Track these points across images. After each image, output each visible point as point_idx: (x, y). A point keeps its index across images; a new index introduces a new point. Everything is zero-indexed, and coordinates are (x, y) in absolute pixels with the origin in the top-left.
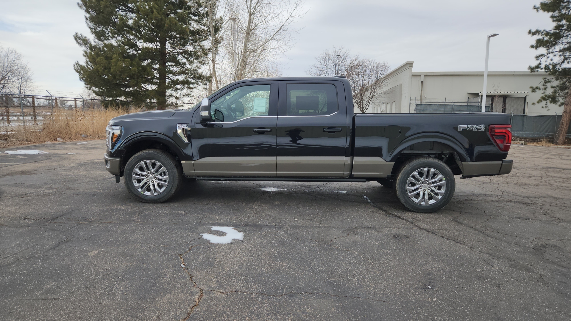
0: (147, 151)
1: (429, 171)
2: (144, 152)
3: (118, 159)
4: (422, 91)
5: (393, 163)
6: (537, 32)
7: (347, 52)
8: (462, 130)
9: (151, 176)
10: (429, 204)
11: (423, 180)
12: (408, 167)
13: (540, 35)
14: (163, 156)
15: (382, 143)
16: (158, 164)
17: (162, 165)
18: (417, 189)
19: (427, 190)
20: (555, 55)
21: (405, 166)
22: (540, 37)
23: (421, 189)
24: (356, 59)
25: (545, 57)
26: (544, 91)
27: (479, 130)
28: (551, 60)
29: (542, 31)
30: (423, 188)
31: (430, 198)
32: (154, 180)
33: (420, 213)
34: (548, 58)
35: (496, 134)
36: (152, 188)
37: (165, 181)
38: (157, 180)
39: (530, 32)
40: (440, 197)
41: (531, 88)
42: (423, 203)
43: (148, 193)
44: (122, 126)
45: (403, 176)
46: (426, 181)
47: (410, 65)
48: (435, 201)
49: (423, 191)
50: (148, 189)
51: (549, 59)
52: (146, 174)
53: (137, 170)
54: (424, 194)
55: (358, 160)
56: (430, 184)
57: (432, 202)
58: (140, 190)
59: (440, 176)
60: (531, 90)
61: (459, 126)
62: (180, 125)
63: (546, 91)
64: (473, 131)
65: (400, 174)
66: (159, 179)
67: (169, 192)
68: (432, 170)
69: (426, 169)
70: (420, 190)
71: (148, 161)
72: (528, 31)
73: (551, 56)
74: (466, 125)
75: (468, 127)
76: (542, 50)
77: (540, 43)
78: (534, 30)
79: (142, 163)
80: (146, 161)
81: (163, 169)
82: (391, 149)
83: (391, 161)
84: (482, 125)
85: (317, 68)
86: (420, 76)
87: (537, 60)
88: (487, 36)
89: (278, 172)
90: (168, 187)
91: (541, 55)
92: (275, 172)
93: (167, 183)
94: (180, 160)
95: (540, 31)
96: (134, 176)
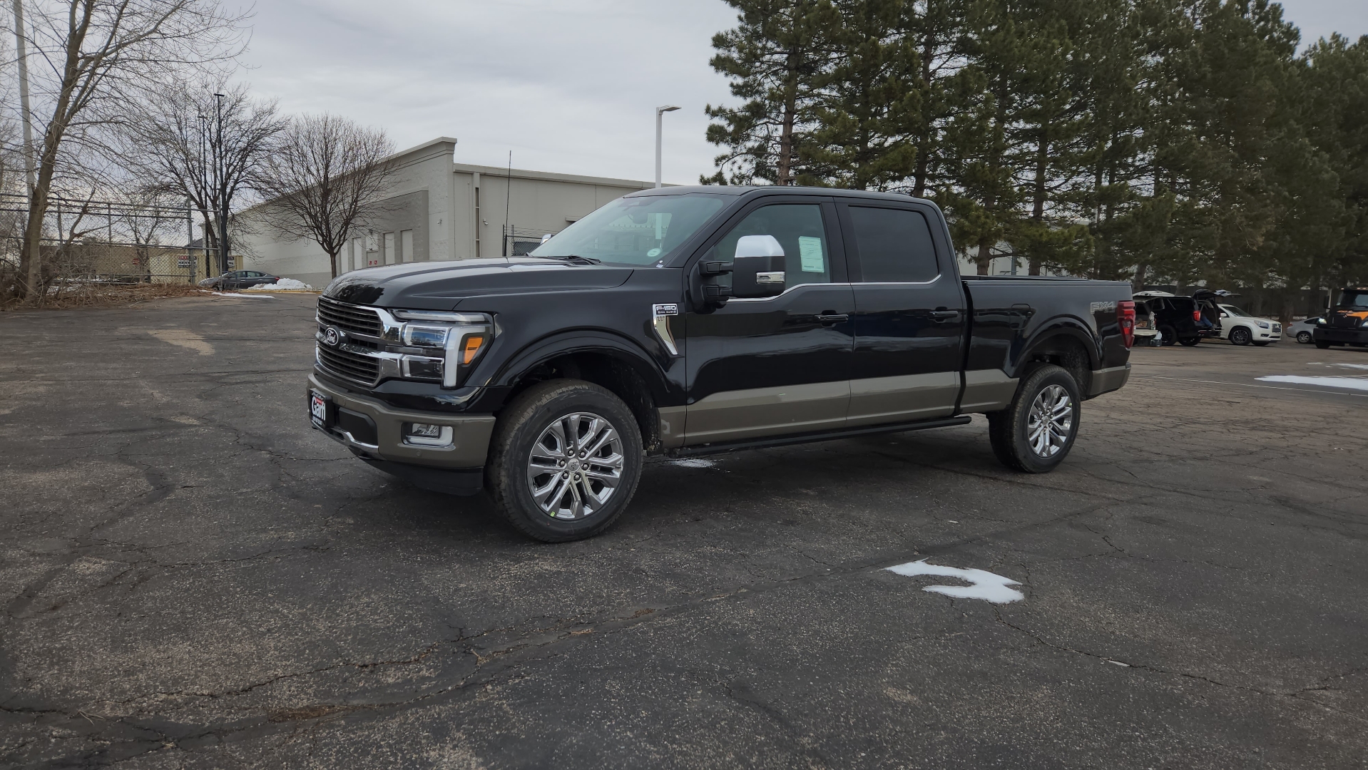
0: (571, 388)
1: (1054, 391)
4: (478, 210)
5: (1016, 380)
6: (720, 112)
8: (1094, 311)
10: (1051, 453)
11: (1045, 410)
13: (723, 119)
16: (599, 422)
17: (609, 424)
18: (1037, 428)
19: (1048, 428)
20: (746, 160)
21: (1029, 385)
22: (720, 121)
25: (730, 162)
27: (1110, 311)
28: (740, 168)
29: (728, 111)
30: (1043, 425)
31: (1052, 442)
32: (581, 471)
33: (1042, 473)
34: (734, 163)
36: (576, 495)
38: (589, 471)
39: (708, 110)
40: (1064, 438)
42: (1045, 454)
43: (566, 514)
44: (492, 313)
45: (1024, 405)
46: (1049, 411)
47: (447, 145)
48: (1059, 448)
49: (1044, 430)
50: (568, 502)
51: (736, 166)
52: (562, 455)
53: (541, 448)
54: (1044, 436)
55: (970, 377)
56: (1053, 416)
57: (1054, 449)
58: (546, 506)
59: (1065, 399)
61: (1091, 304)
62: (661, 307)
64: (1105, 312)
65: (1022, 401)
66: (596, 468)
68: (1058, 389)
69: (1051, 388)
70: (1040, 429)
71: (575, 417)
72: (704, 107)
73: (739, 160)
74: (1098, 303)
75: (1099, 306)
76: (725, 149)
77: (715, 135)
78: (714, 107)
79: (557, 425)
80: (566, 419)
81: (610, 435)
82: (1014, 356)
83: (1014, 376)
86: (472, 174)
87: (717, 165)
88: (657, 108)
89: (849, 418)
90: (621, 485)
91: (724, 157)
92: (844, 419)
93: (617, 474)
94: (657, 405)
95: (724, 111)
96: (532, 465)
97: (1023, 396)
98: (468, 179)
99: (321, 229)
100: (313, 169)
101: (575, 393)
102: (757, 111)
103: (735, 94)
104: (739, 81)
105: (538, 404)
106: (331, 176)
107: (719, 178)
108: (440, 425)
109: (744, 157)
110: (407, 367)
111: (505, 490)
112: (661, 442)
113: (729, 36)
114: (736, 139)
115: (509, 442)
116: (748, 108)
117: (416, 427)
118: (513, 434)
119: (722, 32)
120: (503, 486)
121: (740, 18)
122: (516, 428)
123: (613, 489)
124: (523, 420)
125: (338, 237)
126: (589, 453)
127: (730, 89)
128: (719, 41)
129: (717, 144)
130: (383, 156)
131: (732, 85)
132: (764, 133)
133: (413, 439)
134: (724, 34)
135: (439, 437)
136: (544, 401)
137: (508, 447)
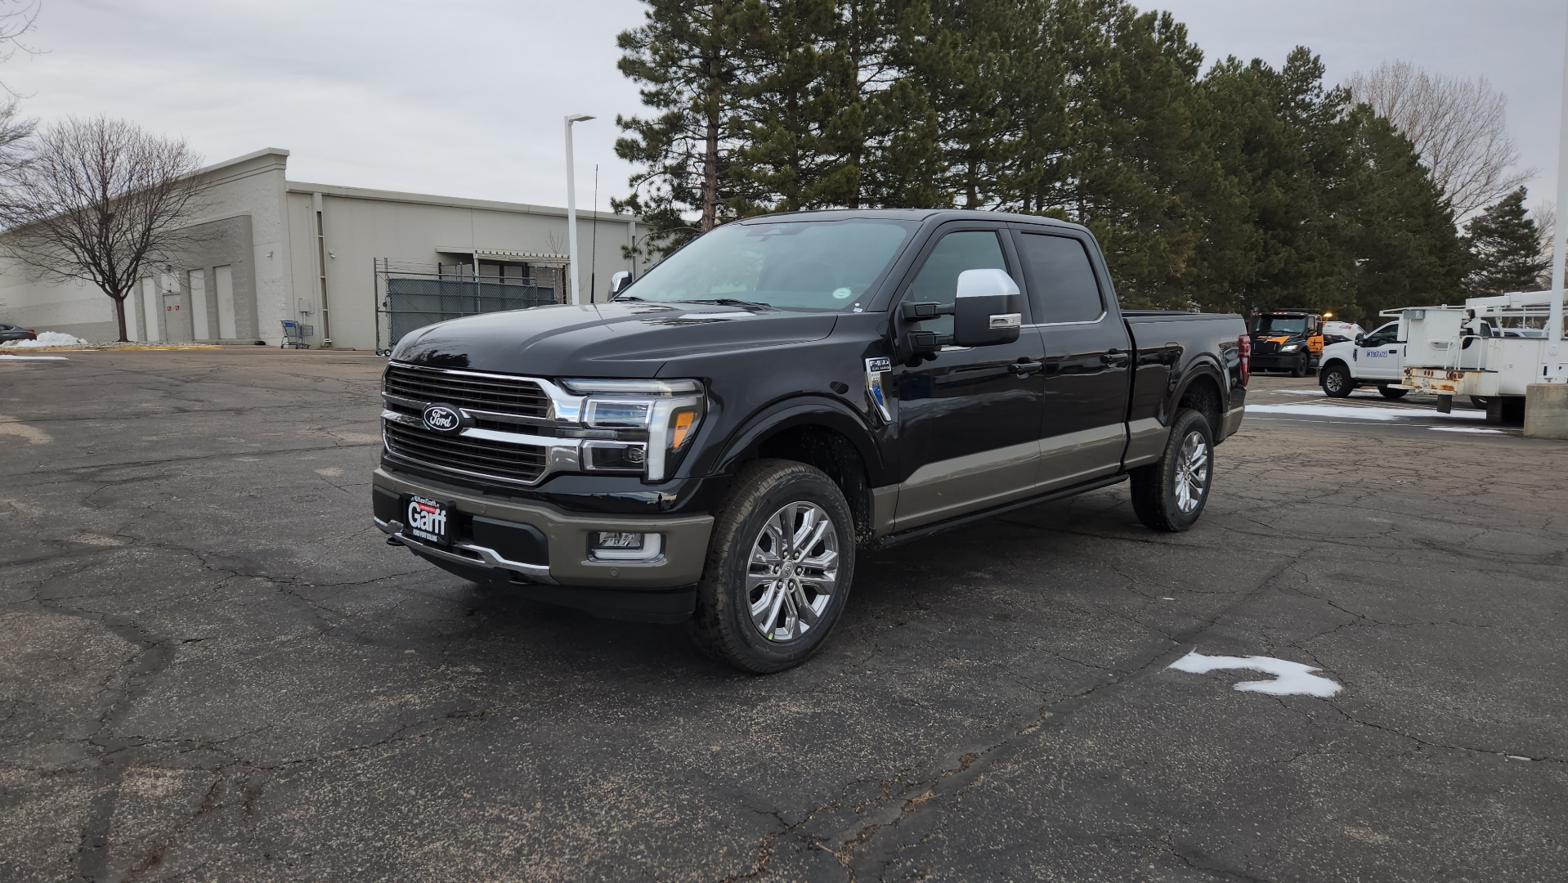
3: (708, 518)
4: (321, 239)
6: (633, 124)
9: (786, 563)
17: (825, 514)
19: (1188, 480)
20: (664, 181)
22: (632, 135)
23: (1183, 479)
25: (647, 182)
26: (647, 257)
28: (659, 189)
29: (642, 123)
32: (795, 577)
34: (651, 183)
38: (803, 576)
39: (619, 121)
40: (1201, 491)
41: (624, 248)
42: (1187, 510)
43: (784, 634)
44: (702, 380)
47: (278, 158)
49: (1185, 482)
51: (654, 187)
52: (778, 558)
56: (1191, 466)
57: (1193, 504)
59: (1201, 446)
60: (622, 252)
63: (651, 257)
66: (811, 571)
68: (1197, 436)
70: (1182, 482)
71: (790, 508)
72: (615, 118)
73: (657, 180)
76: (641, 167)
77: (626, 150)
78: (627, 118)
81: (826, 527)
86: (311, 194)
87: (631, 185)
88: (566, 117)
89: (1038, 485)
90: (835, 590)
91: (639, 177)
92: (1033, 486)
93: (831, 576)
94: (870, 485)
95: (639, 122)
96: (751, 575)
97: (1172, 447)
98: (306, 201)
99: (100, 265)
100: (86, 187)
101: (793, 478)
102: (674, 124)
103: (647, 102)
104: (651, 87)
105: (757, 494)
106: (112, 193)
107: (633, 202)
108: (642, 534)
109: (662, 177)
110: (589, 457)
111: (722, 611)
112: (873, 532)
113: (638, 35)
114: (652, 155)
115: (726, 547)
116: (666, 120)
117: (603, 535)
118: (730, 537)
119: (630, 30)
120: (720, 606)
121: (648, 16)
122: (734, 529)
123: (828, 597)
124: (741, 518)
125: (125, 277)
126: (804, 553)
127: (641, 97)
128: (625, 40)
129: (631, 161)
130: (186, 170)
131: (642, 93)
132: (683, 149)
133: (600, 554)
134: (632, 32)
135: (641, 547)
136: (763, 491)
137: (725, 555)
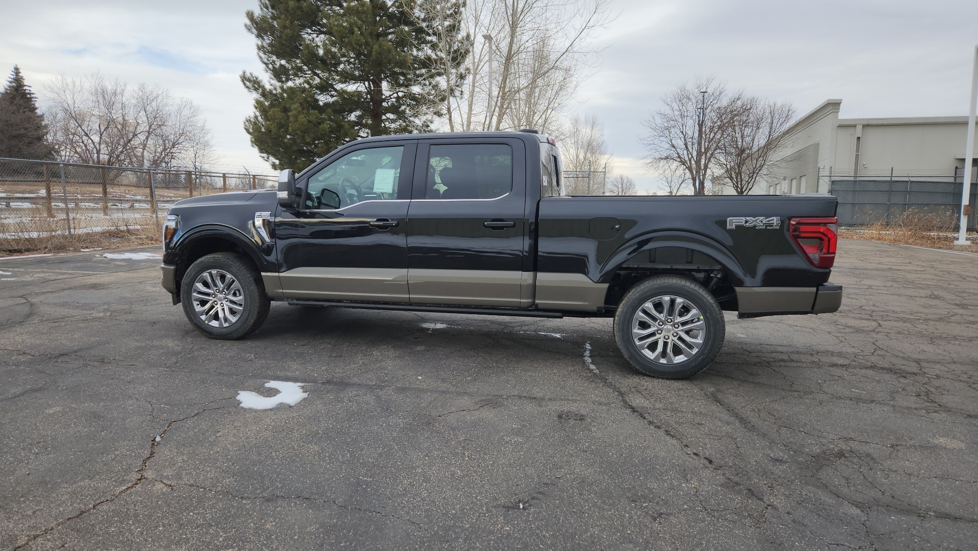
1: (673, 302)
2: (209, 256)
3: (172, 267)
4: (857, 156)
5: (606, 286)
7: (722, 86)
8: (734, 227)
9: (220, 295)
10: (675, 362)
11: (663, 319)
12: (633, 294)
14: (236, 265)
15: (586, 247)
16: (229, 276)
17: (234, 278)
18: (653, 334)
19: (671, 337)
21: (629, 292)
23: (660, 334)
24: (738, 99)
27: (768, 228)
30: (664, 333)
31: (677, 351)
32: (224, 302)
33: (658, 378)
35: (802, 235)
36: (221, 315)
37: (240, 305)
38: (228, 303)
40: (695, 351)
42: (663, 361)
43: (215, 323)
44: (178, 216)
45: (625, 309)
46: (669, 320)
47: (833, 106)
48: (686, 358)
49: (664, 338)
50: (216, 317)
52: (213, 292)
53: (200, 286)
54: (666, 344)
55: (545, 278)
56: (676, 326)
57: (680, 359)
58: (203, 317)
59: (694, 311)
61: (728, 219)
62: (259, 214)
64: (757, 228)
65: (621, 305)
66: (232, 302)
67: (245, 323)
68: (679, 300)
69: (667, 298)
70: (658, 336)
74: (743, 218)
75: (746, 222)
79: (206, 274)
80: (211, 272)
81: (236, 284)
82: (602, 259)
83: (602, 282)
84: (775, 218)
85: (663, 115)
86: (855, 126)
89: (411, 296)
93: (241, 307)
94: (259, 269)
96: (195, 294)
97: (623, 302)
98: (851, 131)
123: (240, 315)
126: (227, 293)
